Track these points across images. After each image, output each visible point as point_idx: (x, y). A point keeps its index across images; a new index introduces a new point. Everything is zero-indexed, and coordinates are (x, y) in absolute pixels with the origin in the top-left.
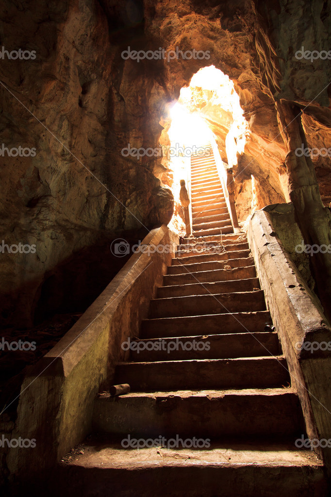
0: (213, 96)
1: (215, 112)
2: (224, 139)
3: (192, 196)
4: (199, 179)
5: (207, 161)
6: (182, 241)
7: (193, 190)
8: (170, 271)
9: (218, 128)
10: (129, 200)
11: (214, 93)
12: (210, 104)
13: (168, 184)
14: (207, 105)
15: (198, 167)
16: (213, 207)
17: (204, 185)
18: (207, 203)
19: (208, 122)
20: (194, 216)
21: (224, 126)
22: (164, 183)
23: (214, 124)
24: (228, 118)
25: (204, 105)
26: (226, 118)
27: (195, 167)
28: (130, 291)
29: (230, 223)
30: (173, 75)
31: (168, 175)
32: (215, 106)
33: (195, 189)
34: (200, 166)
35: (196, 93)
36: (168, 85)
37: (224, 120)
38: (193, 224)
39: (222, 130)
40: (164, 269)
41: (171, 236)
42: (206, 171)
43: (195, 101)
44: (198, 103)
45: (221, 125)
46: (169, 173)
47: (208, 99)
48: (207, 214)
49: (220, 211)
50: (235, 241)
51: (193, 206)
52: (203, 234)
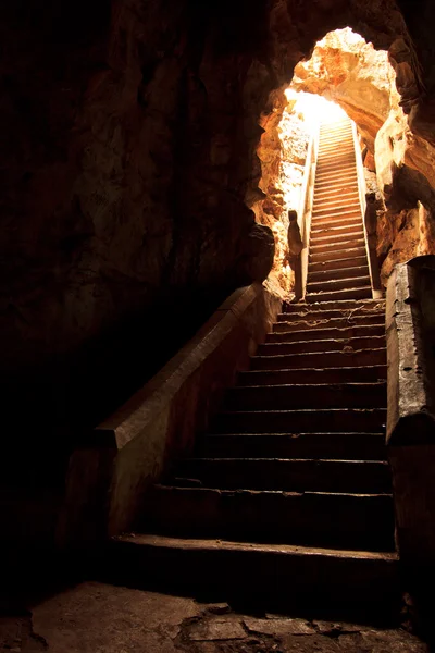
0: (360, 64)
1: (360, 90)
2: (374, 136)
3: (312, 236)
4: (327, 206)
5: (341, 176)
6: (286, 307)
7: (314, 225)
8: (261, 350)
9: (366, 118)
10: (205, 244)
11: (361, 59)
12: (353, 78)
13: (273, 214)
14: (347, 79)
15: (327, 185)
16: (344, 255)
17: (333, 218)
18: (335, 248)
19: (349, 107)
20: (310, 269)
21: (375, 114)
22: (268, 214)
23: (360, 110)
24: (382, 101)
25: (342, 78)
26: (379, 101)
27: (322, 186)
28: (198, 368)
29: (367, 282)
30: (283, 46)
31: (274, 199)
32: (362, 80)
33: (317, 224)
34: (331, 184)
35: (330, 59)
36: (274, 63)
37: (376, 104)
38: (308, 282)
39: (372, 121)
40: (252, 347)
41: (266, 298)
42: (340, 193)
43: (326, 73)
44: (331, 76)
45: (372, 112)
46: (278, 196)
47: (350, 69)
48: (332, 266)
49: (353, 262)
50: (369, 310)
51: (311, 252)
52: (320, 299)
